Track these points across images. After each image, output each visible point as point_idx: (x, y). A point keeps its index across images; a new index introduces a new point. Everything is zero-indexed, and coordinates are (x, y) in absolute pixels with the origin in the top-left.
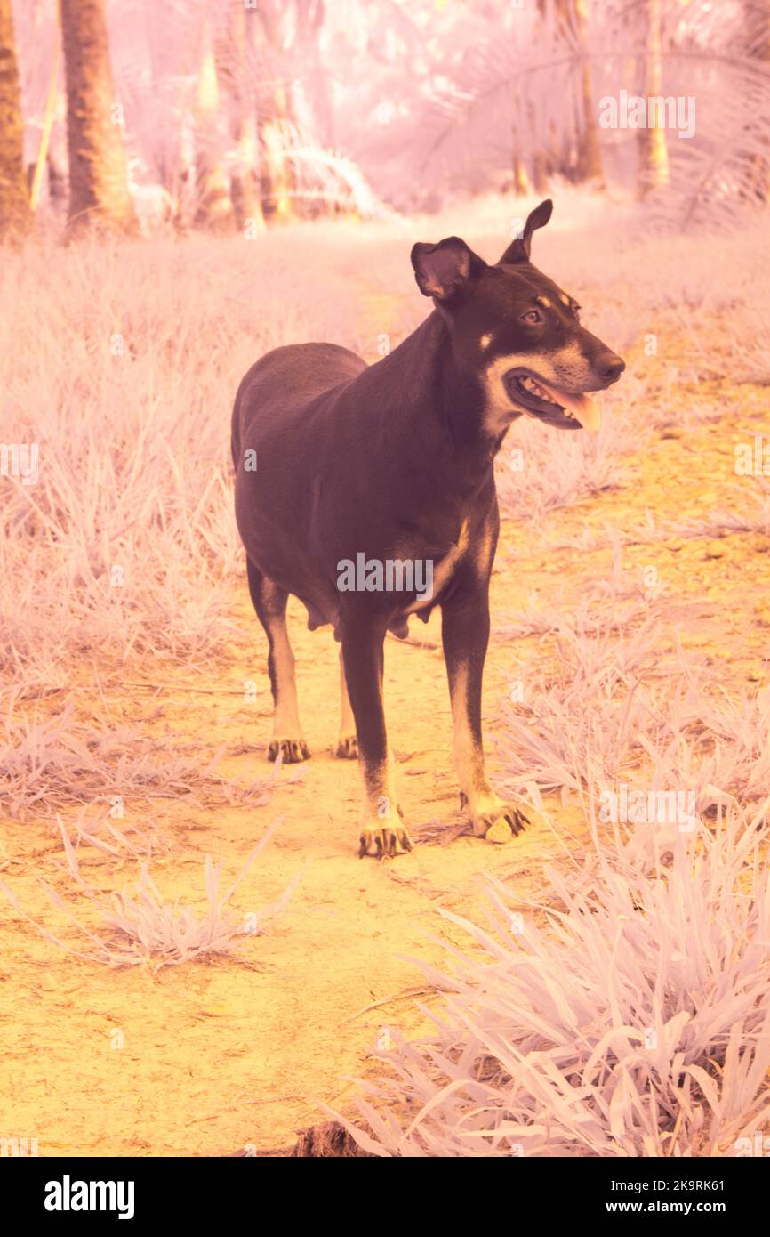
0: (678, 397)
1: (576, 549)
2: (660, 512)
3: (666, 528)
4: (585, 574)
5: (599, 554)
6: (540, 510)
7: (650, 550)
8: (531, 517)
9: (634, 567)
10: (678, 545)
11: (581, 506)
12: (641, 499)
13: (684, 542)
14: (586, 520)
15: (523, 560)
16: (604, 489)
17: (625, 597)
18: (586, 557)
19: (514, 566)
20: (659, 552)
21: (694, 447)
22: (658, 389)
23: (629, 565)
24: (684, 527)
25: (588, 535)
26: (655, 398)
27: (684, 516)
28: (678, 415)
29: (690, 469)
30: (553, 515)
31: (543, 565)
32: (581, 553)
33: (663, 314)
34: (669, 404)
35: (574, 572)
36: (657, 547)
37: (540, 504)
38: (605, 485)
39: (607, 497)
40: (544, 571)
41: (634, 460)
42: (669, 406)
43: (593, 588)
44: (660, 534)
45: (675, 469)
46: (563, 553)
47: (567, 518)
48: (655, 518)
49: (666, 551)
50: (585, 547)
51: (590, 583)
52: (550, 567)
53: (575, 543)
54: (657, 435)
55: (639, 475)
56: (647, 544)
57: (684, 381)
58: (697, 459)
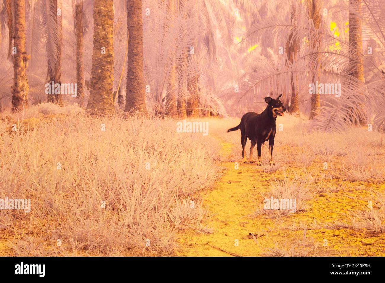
0: (325, 183)
1: (290, 230)
2: (318, 220)
3: (320, 225)
4: (293, 238)
5: (298, 232)
6: (279, 216)
7: (315, 232)
8: (276, 218)
9: (309, 237)
10: (324, 231)
11: (292, 216)
12: (312, 215)
13: (326, 230)
14: (294, 220)
15: (273, 232)
16: (300, 211)
17: (306, 246)
18: (294, 232)
19: (270, 234)
20: (318, 233)
21: (330, 200)
22: (318, 180)
23: (307, 236)
24: (326, 225)
25: (295, 225)
26: (317, 183)
27: (326, 221)
28: (325, 189)
29: (328, 207)
30: (283, 218)
31: (279, 234)
32: (292, 231)
33: (319, 156)
34: (322, 185)
35: (289, 237)
36: (317, 231)
37: (279, 214)
38: (301, 209)
39: (301, 214)
40: (280, 236)
41: (310, 202)
42: (322, 186)
43: (296, 243)
44: (318, 227)
45: (324, 206)
46: (286, 231)
47: (287, 219)
48: (316, 221)
49: (320, 232)
50: (293, 229)
51: (295, 241)
52: (281, 235)
53: (290, 228)
54: (318, 195)
55: (312, 207)
56: (314, 230)
57: (327, 178)
58: (331, 204)
